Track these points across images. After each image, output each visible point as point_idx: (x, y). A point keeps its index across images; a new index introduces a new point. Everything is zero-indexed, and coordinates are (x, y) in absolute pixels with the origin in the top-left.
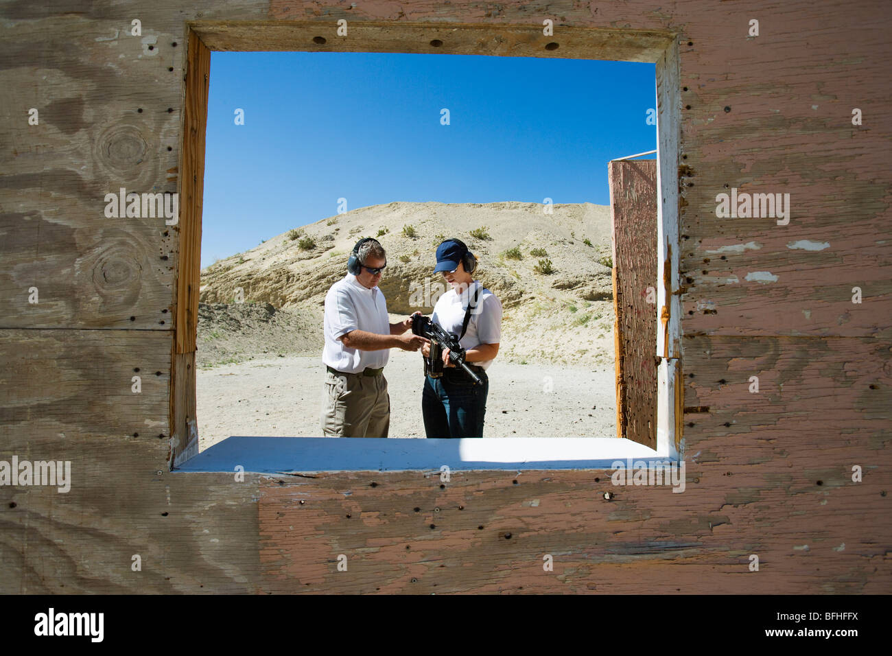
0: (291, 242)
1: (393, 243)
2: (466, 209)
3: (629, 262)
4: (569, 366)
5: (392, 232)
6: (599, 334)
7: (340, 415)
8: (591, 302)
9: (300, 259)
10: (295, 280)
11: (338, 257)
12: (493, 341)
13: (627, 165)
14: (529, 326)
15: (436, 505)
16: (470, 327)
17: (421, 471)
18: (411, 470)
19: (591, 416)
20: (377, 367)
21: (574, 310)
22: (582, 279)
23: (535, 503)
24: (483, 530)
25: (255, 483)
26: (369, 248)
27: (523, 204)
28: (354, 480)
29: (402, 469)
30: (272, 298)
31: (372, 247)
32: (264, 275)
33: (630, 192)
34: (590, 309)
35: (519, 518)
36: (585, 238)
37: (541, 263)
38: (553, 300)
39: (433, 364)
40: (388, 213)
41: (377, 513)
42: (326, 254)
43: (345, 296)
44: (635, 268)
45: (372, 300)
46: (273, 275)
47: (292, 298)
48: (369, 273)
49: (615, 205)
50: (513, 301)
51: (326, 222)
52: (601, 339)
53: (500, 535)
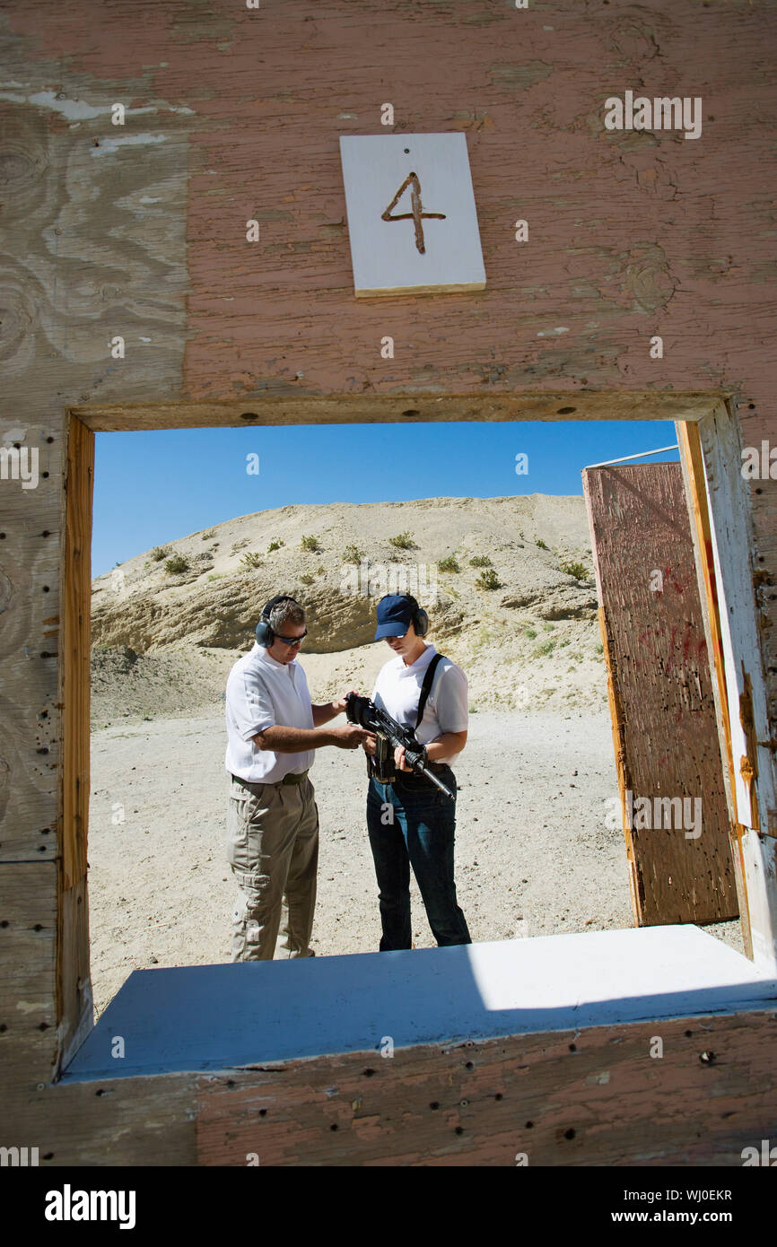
0: (155, 563)
1: (291, 560)
2: (382, 510)
3: (620, 599)
4: (534, 712)
5: (288, 545)
6: (568, 667)
7: (255, 844)
8: (552, 623)
9: (168, 587)
10: (163, 614)
11: (218, 581)
12: (460, 729)
13: (606, 473)
14: (475, 659)
15: (463, 1095)
16: (427, 711)
17: (437, 1044)
18: (422, 1044)
19: (573, 786)
20: (301, 772)
21: (533, 635)
22: (538, 593)
23: (604, 1078)
24: (533, 1129)
25: (190, 1090)
26: (284, 611)
27: (455, 500)
28: (340, 1068)
29: (408, 1042)
30: (132, 639)
31: (288, 608)
32: (121, 609)
33: (613, 507)
34: (553, 633)
35: (583, 1104)
36: (538, 538)
37: (484, 576)
38: (504, 623)
39: (380, 765)
40: (282, 520)
41: (377, 1118)
42: (203, 578)
43: (256, 680)
44: (628, 606)
45: (289, 679)
46: (133, 609)
47: (159, 639)
48: (284, 645)
49: (595, 525)
50: (452, 628)
51: (201, 536)
52: (571, 674)
53: (558, 1135)
